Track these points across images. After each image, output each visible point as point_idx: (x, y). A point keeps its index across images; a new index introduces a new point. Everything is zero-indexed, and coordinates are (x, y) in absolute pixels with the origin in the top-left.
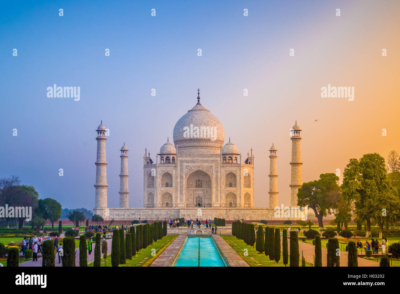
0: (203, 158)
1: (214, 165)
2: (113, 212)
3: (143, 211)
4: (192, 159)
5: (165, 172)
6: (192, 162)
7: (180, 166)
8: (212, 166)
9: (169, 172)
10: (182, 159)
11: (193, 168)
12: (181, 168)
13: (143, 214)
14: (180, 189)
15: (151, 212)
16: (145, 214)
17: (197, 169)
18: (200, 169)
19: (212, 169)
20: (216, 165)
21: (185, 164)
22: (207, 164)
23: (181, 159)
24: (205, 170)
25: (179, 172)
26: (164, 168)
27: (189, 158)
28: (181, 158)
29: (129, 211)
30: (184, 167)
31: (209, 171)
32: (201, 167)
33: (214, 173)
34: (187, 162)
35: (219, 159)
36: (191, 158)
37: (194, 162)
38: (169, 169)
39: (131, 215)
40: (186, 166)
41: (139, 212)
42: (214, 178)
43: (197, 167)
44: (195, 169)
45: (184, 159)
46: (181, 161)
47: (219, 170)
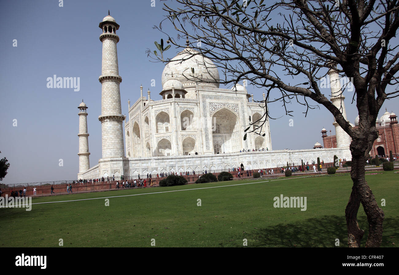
0: (227, 94)
1: (239, 103)
2: (137, 165)
3: (187, 159)
4: (215, 95)
5: (185, 110)
6: (216, 98)
7: (203, 102)
8: (237, 105)
9: (190, 110)
10: (205, 94)
11: (218, 106)
12: (203, 105)
13: (188, 165)
14: (205, 133)
15: (199, 162)
16: (191, 165)
17: (223, 107)
18: (226, 107)
19: (238, 109)
20: (241, 104)
21: (208, 101)
22: (233, 102)
23: (203, 94)
24: (231, 109)
25: (202, 110)
26: (183, 104)
27: (212, 93)
28: (203, 92)
29: (165, 160)
30: (208, 104)
31: (236, 110)
32: (227, 106)
33: (240, 112)
34: (210, 98)
35: (244, 97)
36: (214, 93)
37: (218, 99)
38: (189, 106)
39: (168, 167)
40: (210, 103)
41: (180, 163)
42: (241, 119)
43: (222, 105)
44: (220, 108)
45: (206, 93)
46: (204, 97)
47: (245, 110)
